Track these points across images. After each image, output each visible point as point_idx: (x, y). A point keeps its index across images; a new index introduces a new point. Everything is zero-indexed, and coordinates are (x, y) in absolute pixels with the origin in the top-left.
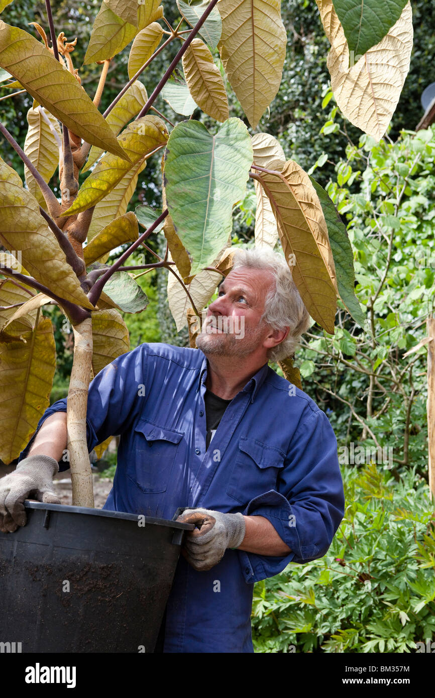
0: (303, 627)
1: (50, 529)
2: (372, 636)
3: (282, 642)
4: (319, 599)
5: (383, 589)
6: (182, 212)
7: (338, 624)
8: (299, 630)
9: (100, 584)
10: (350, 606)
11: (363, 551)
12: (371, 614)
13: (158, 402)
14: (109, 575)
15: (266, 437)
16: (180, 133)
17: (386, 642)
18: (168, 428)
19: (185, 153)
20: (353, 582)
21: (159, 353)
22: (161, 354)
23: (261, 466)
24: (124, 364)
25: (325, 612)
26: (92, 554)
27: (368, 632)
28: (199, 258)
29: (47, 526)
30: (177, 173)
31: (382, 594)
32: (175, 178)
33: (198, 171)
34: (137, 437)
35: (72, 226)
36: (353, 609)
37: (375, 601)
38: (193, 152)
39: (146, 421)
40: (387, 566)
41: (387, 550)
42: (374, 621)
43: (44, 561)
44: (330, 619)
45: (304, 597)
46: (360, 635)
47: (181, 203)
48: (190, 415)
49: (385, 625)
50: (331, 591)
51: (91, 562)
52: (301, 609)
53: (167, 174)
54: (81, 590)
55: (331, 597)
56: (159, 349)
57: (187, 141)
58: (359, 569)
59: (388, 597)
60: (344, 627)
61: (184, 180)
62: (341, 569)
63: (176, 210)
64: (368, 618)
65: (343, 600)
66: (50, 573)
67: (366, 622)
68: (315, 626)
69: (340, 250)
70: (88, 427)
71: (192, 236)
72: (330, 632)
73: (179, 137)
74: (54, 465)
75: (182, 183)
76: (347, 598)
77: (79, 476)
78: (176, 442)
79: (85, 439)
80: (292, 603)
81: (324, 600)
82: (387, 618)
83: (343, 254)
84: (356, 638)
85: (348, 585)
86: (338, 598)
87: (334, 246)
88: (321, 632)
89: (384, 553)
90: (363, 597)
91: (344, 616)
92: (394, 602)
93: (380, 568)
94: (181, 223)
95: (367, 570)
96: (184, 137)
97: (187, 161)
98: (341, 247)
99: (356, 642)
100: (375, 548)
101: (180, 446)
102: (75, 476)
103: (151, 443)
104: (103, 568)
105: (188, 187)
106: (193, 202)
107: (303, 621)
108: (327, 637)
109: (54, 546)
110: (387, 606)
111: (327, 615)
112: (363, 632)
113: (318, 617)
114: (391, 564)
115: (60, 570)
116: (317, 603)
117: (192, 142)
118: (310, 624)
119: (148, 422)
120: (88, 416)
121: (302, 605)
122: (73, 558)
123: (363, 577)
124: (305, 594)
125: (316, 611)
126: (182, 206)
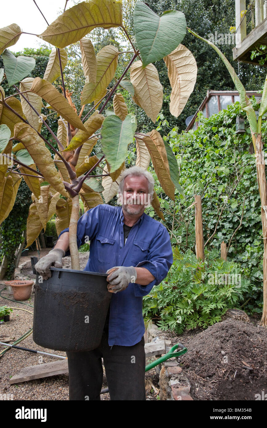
0: (153, 306)
1: (61, 279)
2: (178, 308)
3: (146, 311)
4: (158, 295)
5: (182, 292)
6: (108, 149)
7: (165, 304)
8: (152, 307)
9: (81, 300)
10: (170, 298)
11: (174, 279)
12: (177, 300)
13: (105, 228)
14: (84, 296)
15: (145, 239)
16: (108, 119)
17: (183, 310)
18: (110, 238)
19: (110, 127)
20: (171, 289)
21: (105, 208)
22: (106, 208)
23: (143, 250)
24: (91, 212)
25: (161, 300)
26: (78, 288)
27: (177, 307)
28: (114, 166)
29: (59, 277)
30: (107, 134)
31: (181, 293)
32: (106, 136)
33: (115, 133)
34: (98, 242)
35: (71, 160)
36: (171, 299)
37: (179, 296)
38: (114, 126)
39: (101, 236)
40: (182, 283)
41: (183, 278)
42: (179, 303)
43: (58, 291)
44: (163, 302)
45: (153, 295)
46: (174, 308)
47: (108, 145)
48: (117, 234)
49: (183, 304)
50: (163, 293)
51: (77, 291)
52: (152, 299)
53: (102, 134)
54: (73, 302)
55: (163, 295)
56: (105, 207)
57: (111, 122)
58: (173, 285)
59: (184, 294)
60: (168, 305)
61: (109, 137)
62: (166, 285)
63: (105, 148)
64: (176, 302)
65: (167, 296)
66: (61, 296)
67: (176, 303)
68: (158, 305)
69: (173, 166)
70: (77, 237)
71: (112, 158)
72: (163, 307)
73: (108, 121)
74: (63, 252)
75: (109, 138)
76: (168, 295)
77: (74, 257)
78: (112, 244)
79: (76, 242)
80: (149, 297)
81: (160, 296)
82: (183, 302)
83: (174, 167)
84: (173, 309)
85: (169, 290)
86: (165, 295)
87: (171, 164)
88: (160, 307)
89: (182, 279)
90: (175, 295)
91: (168, 301)
92: (186, 296)
93: (180, 284)
94: (108, 153)
95: (176, 285)
96: (110, 121)
97: (111, 130)
98: (173, 164)
99: (172, 310)
100: (179, 278)
101: (114, 245)
102: (72, 257)
103: (103, 244)
104: (82, 294)
105: (111, 139)
106: (113, 145)
107: (153, 304)
108: (162, 308)
109: (62, 285)
110: (183, 298)
111: (162, 301)
112: (175, 307)
113: (159, 302)
114: (184, 283)
115: (65, 295)
116: (158, 297)
117: (113, 123)
118: (156, 305)
119: (102, 236)
120: (77, 233)
121: (153, 298)
122: (70, 290)
123: (174, 288)
124: (153, 294)
125: (157, 300)
126: (108, 147)
